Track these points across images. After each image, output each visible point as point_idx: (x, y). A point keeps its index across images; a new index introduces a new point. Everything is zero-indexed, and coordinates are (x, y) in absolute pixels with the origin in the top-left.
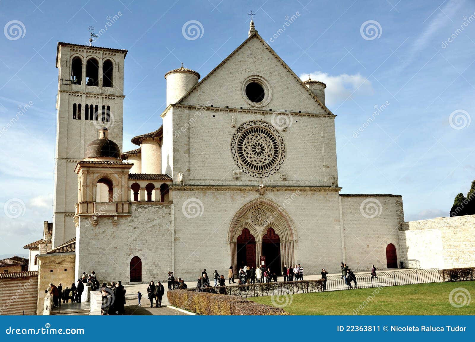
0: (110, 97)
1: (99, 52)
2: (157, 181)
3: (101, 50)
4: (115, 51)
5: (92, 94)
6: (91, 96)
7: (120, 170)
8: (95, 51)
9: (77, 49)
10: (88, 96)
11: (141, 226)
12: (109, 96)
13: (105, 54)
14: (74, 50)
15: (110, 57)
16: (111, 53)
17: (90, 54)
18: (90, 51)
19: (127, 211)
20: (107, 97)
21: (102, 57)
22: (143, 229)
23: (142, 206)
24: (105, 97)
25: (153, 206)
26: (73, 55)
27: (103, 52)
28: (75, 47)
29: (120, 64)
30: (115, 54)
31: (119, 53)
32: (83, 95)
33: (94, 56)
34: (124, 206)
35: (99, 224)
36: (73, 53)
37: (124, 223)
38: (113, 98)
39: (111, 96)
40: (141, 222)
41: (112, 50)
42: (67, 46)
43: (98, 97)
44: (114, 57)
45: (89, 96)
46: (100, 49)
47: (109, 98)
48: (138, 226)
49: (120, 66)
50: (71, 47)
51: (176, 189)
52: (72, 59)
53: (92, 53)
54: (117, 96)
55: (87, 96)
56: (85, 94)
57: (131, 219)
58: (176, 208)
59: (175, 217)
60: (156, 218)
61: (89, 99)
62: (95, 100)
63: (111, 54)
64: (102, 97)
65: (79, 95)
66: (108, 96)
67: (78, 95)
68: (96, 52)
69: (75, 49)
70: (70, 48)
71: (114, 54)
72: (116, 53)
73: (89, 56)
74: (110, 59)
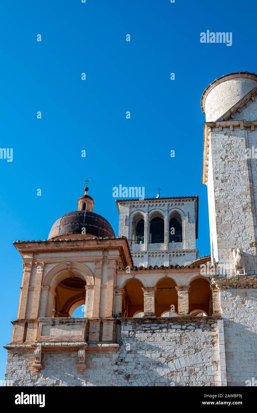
0: (179, 254)
1: (164, 205)
2: (180, 273)
3: (166, 202)
4: (182, 199)
5: (156, 253)
6: (155, 255)
7: (100, 254)
8: (158, 204)
9: (137, 205)
10: (151, 255)
11: (142, 372)
12: (177, 252)
13: (171, 205)
14: (134, 206)
15: (177, 208)
16: (178, 203)
17: (153, 208)
18: (153, 205)
19: (111, 338)
20: (175, 254)
21: (167, 209)
22: (146, 380)
23: (145, 327)
24: (172, 254)
25: (173, 327)
26: (133, 212)
27: (168, 203)
28: (135, 203)
29: (190, 214)
30: (183, 204)
31: (188, 201)
32: (144, 255)
33: (158, 209)
34: (104, 328)
35: (46, 368)
36: (133, 209)
37: (103, 366)
38: (182, 254)
39: (180, 252)
40: (141, 363)
41: (179, 199)
42: (126, 204)
43: (163, 256)
44: (182, 207)
45: (153, 256)
46: (164, 200)
47: (177, 255)
48: (136, 372)
49: (190, 216)
50: (131, 203)
51: (228, 287)
52: (132, 216)
53: (156, 207)
54: (187, 252)
55: (149, 256)
56: (148, 253)
57: (119, 357)
58: (230, 329)
59: (229, 350)
60: (179, 353)
61: (152, 259)
62: (160, 259)
63: (178, 205)
64: (169, 254)
65: (141, 255)
66: (175, 252)
67: (139, 256)
68: (160, 205)
69: (136, 205)
70: (129, 205)
71: (181, 203)
72: (183, 202)
73: (151, 211)
74: (178, 210)
